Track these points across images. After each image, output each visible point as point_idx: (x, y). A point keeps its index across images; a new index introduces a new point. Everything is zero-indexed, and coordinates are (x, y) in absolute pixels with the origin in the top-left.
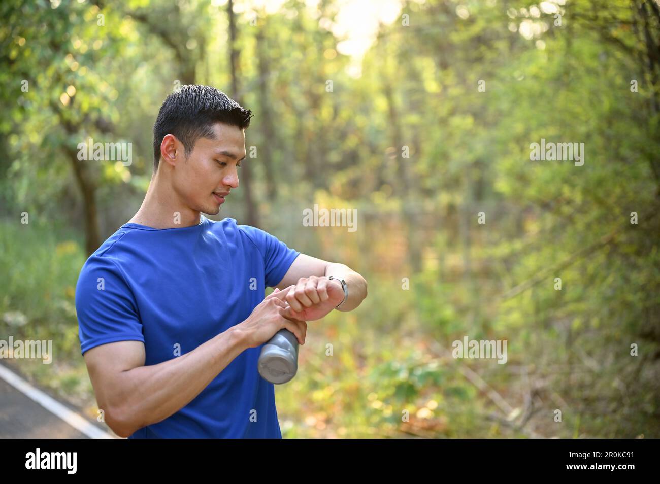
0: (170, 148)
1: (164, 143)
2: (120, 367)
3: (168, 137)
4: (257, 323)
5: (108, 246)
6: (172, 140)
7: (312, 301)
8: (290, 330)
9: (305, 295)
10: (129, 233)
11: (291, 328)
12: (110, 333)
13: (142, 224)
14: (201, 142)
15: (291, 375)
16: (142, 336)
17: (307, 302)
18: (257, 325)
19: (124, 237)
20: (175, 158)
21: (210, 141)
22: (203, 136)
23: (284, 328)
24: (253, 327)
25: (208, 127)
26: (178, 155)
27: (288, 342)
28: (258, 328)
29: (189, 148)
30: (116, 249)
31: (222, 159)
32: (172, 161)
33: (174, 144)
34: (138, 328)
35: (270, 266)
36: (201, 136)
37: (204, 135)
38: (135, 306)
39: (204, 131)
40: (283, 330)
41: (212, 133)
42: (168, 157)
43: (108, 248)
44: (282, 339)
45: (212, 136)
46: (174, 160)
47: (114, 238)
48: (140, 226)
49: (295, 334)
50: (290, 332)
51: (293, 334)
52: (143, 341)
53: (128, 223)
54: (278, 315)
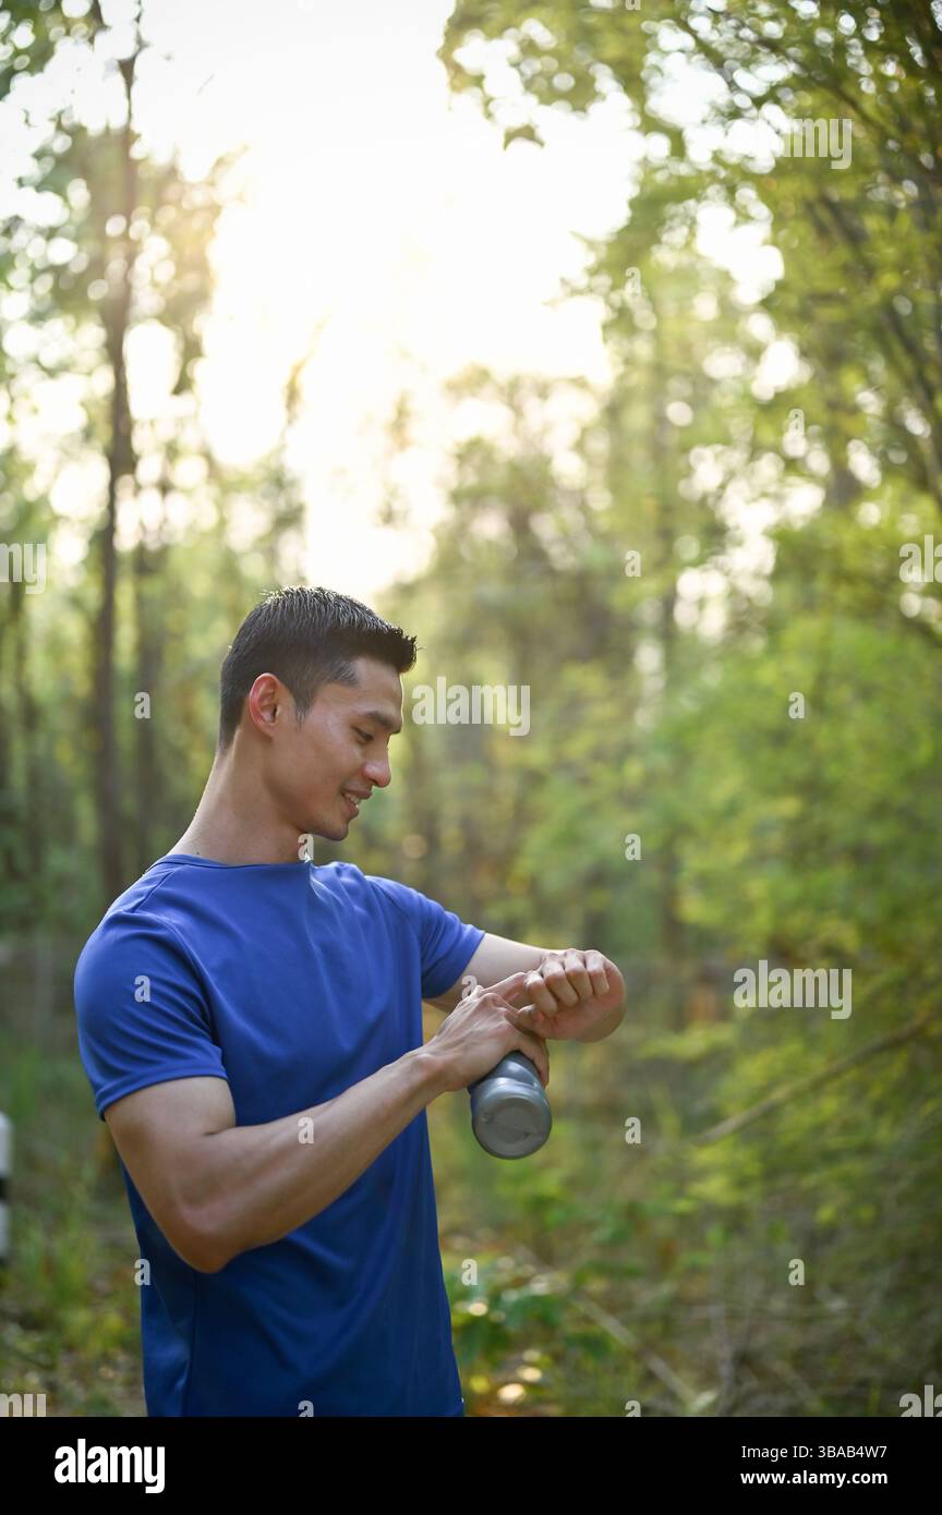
0: (266, 702)
1: (257, 689)
2: (197, 1126)
3: (264, 678)
4: (462, 1041)
5: (142, 896)
6: (273, 685)
7: (578, 994)
8: (527, 1053)
9: (566, 981)
10: (179, 871)
11: (529, 1049)
12: (169, 1062)
13: (199, 856)
14: (329, 691)
15: (541, 1139)
16: (222, 1067)
17: (569, 995)
18: (463, 1045)
19: (167, 879)
20: (273, 721)
21: (348, 691)
22: (334, 679)
23: (517, 1048)
24: (455, 1049)
25: (344, 663)
26: (280, 715)
27: (529, 1073)
28: (466, 1049)
29: (304, 700)
30: (157, 900)
31: (367, 728)
32: (269, 727)
33: (274, 693)
34: (217, 1053)
35: (433, 954)
36: (329, 681)
37: (336, 678)
38: (207, 1010)
39: (336, 670)
40: (516, 1054)
41: (353, 675)
42: (262, 718)
43: (140, 900)
44: (514, 1067)
45: (351, 681)
46: (272, 724)
47: (148, 882)
48: (197, 860)
49: (536, 1061)
50: (529, 1059)
51: (532, 1062)
52: (224, 1075)
53: (169, 854)
54: (504, 1022)
